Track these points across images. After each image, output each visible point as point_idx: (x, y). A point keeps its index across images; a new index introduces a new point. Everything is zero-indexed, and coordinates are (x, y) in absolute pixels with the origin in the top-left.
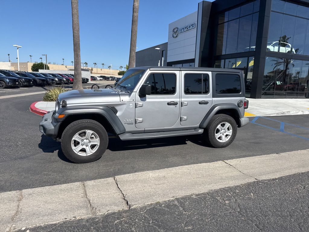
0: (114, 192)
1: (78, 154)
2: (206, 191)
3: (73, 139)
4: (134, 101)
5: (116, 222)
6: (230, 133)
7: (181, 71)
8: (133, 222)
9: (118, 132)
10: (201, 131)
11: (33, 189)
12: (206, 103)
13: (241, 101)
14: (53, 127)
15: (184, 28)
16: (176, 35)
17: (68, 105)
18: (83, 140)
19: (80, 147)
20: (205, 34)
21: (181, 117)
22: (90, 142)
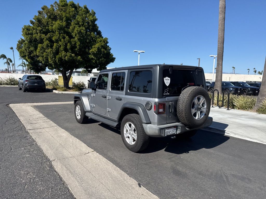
1: (77, 117)
3: (76, 109)
4: (93, 92)
6: (135, 136)
9: (85, 110)
12: (120, 99)
19: (78, 114)
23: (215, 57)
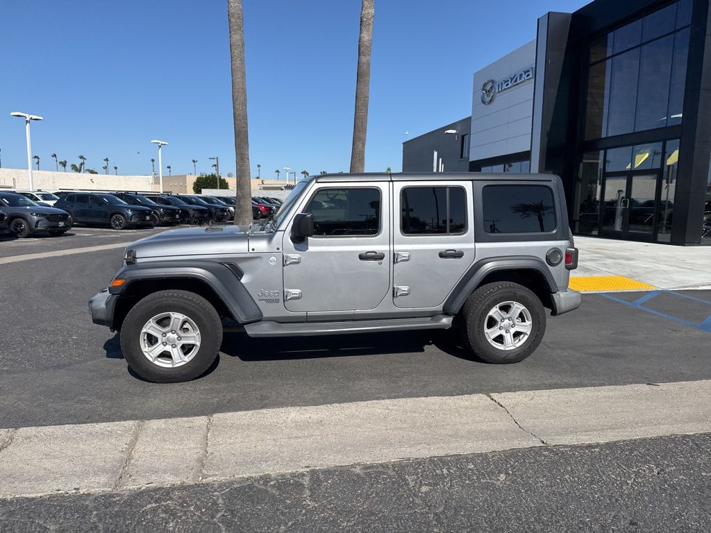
0: (192, 445)
1: (156, 363)
2: (393, 461)
3: (143, 331)
4: (281, 250)
5: (149, 506)
6: (526, 327)
7: (393, 181)
8: (181, 511)
9: (241, 317)
10: (446, 321)
11: (40, 429)
12: (458, 255)
13: (556, 251)
14: (103, 305)
15: (508, 81)
16: (490, 98)
17: (138, 261)
18: (164, 334)
19: (159, 348)
20: (554, 91)
21: (394, 288)
22: (180, 338)
23: (28, 119)
